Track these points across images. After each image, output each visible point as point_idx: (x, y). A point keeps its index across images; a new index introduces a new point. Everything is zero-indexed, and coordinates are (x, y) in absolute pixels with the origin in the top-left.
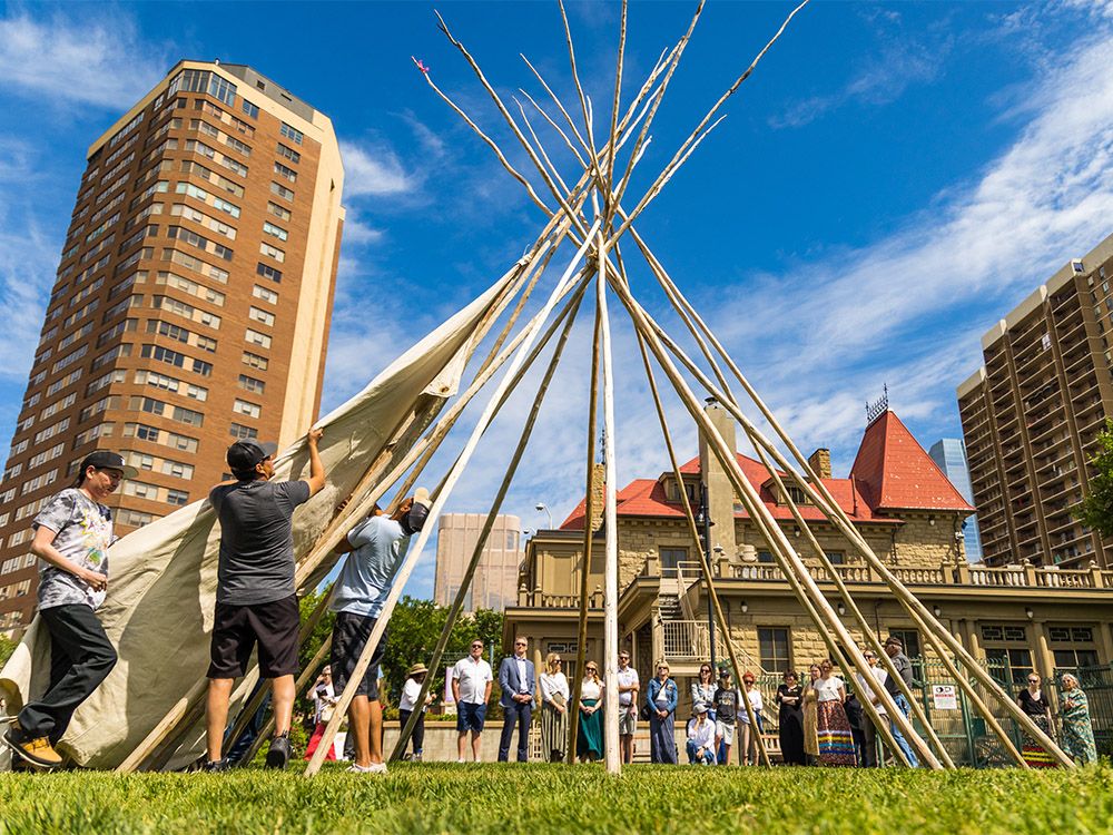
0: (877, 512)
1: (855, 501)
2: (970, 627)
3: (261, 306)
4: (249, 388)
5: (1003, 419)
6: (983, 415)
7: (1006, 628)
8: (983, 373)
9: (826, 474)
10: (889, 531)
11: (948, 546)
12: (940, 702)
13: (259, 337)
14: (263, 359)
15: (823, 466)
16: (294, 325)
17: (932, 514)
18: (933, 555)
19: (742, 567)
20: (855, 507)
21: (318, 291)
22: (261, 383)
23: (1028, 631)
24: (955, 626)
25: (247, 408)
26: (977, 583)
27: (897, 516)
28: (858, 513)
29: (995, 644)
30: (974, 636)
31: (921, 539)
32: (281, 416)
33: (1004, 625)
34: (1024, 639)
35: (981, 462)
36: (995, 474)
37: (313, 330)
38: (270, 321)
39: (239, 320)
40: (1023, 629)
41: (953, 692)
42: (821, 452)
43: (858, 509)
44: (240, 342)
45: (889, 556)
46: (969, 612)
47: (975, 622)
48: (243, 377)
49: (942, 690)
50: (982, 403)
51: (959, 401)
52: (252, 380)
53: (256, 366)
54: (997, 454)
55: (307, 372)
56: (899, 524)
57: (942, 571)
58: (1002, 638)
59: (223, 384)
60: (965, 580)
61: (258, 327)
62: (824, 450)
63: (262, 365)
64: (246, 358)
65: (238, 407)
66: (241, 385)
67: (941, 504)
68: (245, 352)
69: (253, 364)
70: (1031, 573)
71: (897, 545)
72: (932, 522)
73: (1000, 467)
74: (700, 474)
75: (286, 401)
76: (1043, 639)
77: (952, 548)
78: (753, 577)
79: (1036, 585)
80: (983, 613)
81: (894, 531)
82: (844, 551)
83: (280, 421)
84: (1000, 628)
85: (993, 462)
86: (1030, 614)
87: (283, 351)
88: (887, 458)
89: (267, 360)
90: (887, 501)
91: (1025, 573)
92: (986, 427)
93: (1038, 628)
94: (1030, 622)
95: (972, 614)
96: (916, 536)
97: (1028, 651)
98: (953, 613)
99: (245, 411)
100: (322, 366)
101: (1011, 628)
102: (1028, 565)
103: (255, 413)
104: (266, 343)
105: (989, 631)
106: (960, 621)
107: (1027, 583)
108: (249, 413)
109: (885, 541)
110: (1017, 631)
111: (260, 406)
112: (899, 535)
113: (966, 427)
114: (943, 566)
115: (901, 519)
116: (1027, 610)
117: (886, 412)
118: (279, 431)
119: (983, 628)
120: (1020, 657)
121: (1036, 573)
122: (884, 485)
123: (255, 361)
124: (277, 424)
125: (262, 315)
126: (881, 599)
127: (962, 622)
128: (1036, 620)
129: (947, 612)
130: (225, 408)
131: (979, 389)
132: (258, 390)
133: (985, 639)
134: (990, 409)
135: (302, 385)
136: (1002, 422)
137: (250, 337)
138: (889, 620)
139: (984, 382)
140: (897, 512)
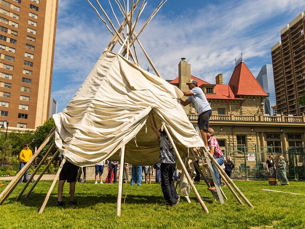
0: (236, 96)
1: (229, 92)
2: (262, 134)
3: (32, 20)
4: (30, 48)
5: (286, 59)
6: (280, 57)
7: (274, 135)
8: (280, 43)
9: (221, 82)
10: (240, 102)
11: (259, 107)
12: (250, 159)
13: (32, 31)
14: (34, 38)
15: (220, 80)
16: (44, 26)
17: (254, 97)
18: (254, 110)
19: (190, 116)
20: (229, 95)
21: (51, 21)
22: (34, 47)
23: (281, 136)
24: (258, 134)
25: (29, 55)
26: (266, 121)
27: (243, 97)
28: (230, 97)
29: (270, 140)
30: (263, 137)
31: (250, 105)
32: (41, 58)
33: (273, 134)
34: (279, 138)
35: (278, 73)
36: (282, 77)
37: (50, 28)
38: (35, 25)
39: (25, 25)
40: (279, 135)
41: (254, 156)
42: (220, 75)
43: (230, 95)
44: (25, 32)
45: (239, 110)
46: (262, 130)
47: (264, 133)
48: (27, 44)
49: (250, 155)
50: (279, 53)
51: (272, 52)
52: (30, 46)
53: (31, 41)
54: (283, 71)
55: (49, 42)
56: (244, 100)
57: (255, 117)
58: (272, 138)
59: (20, 47)
60: (262, 120)
61: (31, 27)
62: (221, 74)
63: (34, 40)
64: (28, 38)
65: (26, 55)
66: (27, 47)
67: (257, 93)
68: (28, 36)
69: (30, 40)
70: (283, 117)
71: (242, 107)
72: (254, 99)
73: (284, 75)
74: (179, 83)
75: (42, 52)
76: (285, 138)
77: (260, 108)
78: (194, 119)
79: (284, 121)
80: (267, 130)
81: (242, 102)
82: (225, 109)
83: (41, 60)
84: (272, 135)
85: (282, 73)
86: (282, 130)
87: (40, 35)
88: (241, 78)
89: (35, 39)
90: (240, 92)
91: (281, 117)
92: (280, 61)
93: (284, 135)
94: (282, 133)
95: (263, 130)
96: (249, 104)
97: (280, 142)
98: (257, 130)
99: (28, 56)
100: (54, 40)
101: (275, 135)
102: (282, 115)
103: (32, 57)
104: (34, 33)
105: (268, 136)
106: (259, 133)
107: (282, 121)
108: (30, 57)
109: (238, 105)
110: (277, 136)
111: (33, 54)
112: (243, 103)
113: (274, 61)
114: (255, 115)
115: (244, 98)
116: (281, 129)
117: (241, 62)
118: (41, 63)
119: (266, 135)
120: (277, 143)
121: (285, 117)
122: (239, 87)
123: (31, 39)
124: (40, 61)
125: (33, 23)
126: (234, 126)
127: (260, 133)
128: (283, 132)
129: (255, 130)
130: (22, 55)
131: (279, 48)
132: (33, 49)
133: (267, 138)
134: (282, 55)
135: (47, 47)
136: (285, 60)
137: (29, 30)
138: (237, 132)
139: (280, 46)
140: (243, 96)
